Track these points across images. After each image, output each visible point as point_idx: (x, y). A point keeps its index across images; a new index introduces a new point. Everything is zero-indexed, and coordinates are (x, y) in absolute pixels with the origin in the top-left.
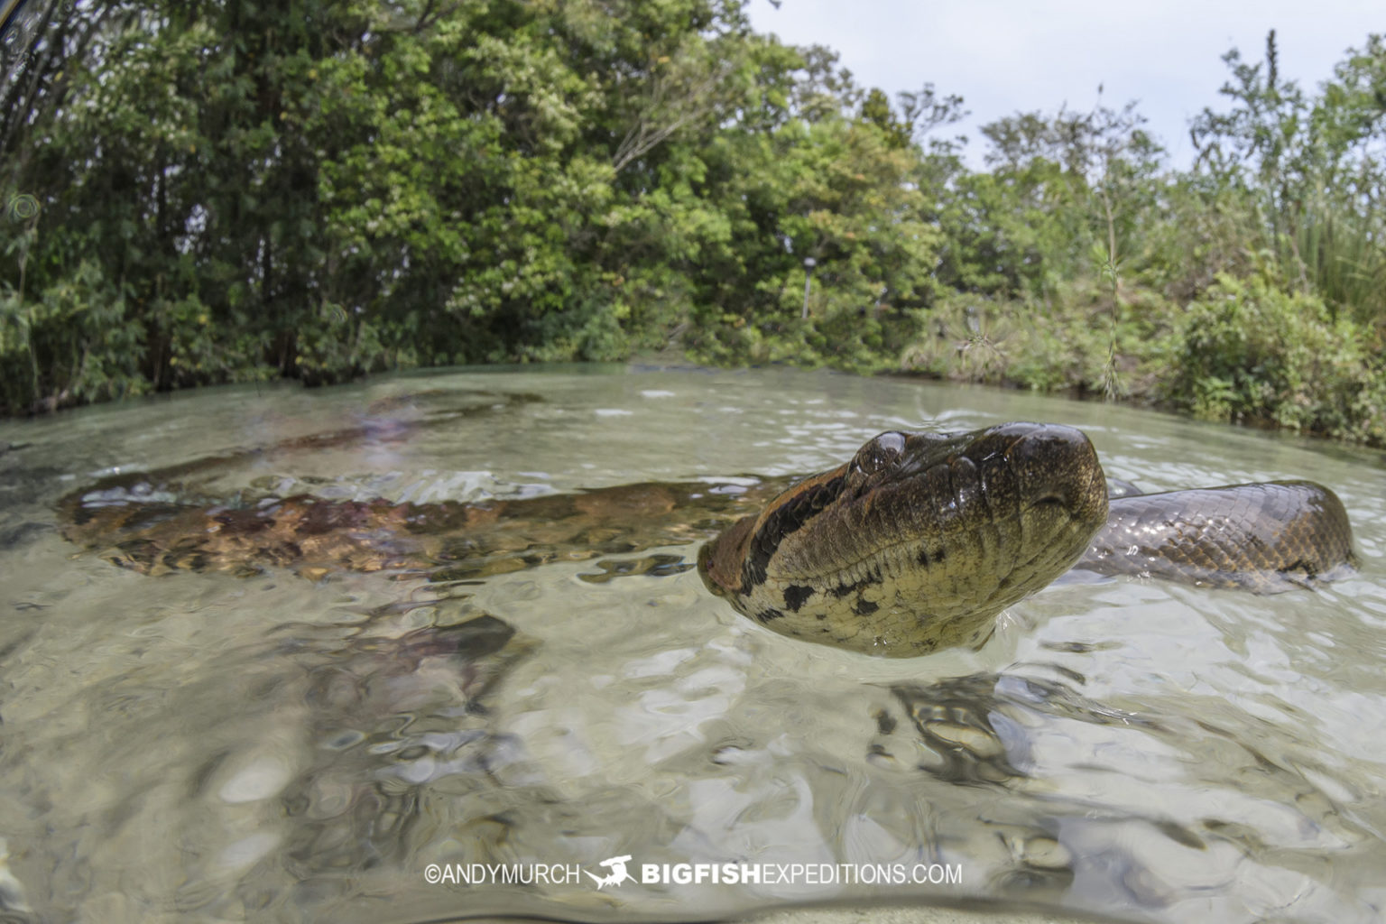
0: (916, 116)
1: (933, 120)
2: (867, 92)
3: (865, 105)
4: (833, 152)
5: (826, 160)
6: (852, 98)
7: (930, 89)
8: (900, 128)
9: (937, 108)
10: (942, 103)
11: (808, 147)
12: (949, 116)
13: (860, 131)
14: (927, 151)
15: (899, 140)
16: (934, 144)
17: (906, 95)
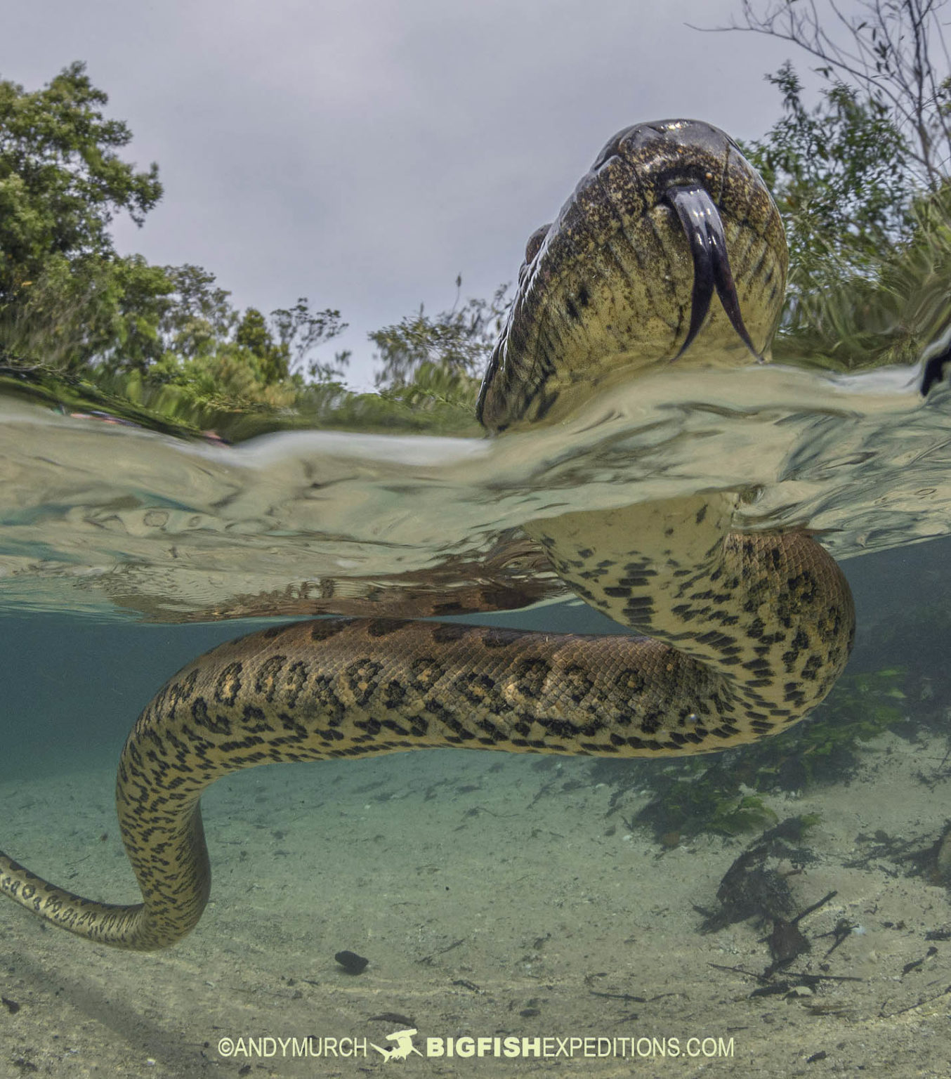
0: (291, 336)
1: (309, 339)
2: (242, 315)
3: (241, 329)
4: (208, 389)
5: (203, 399)
6: (226, 322)
7: (303, 304)
8: (276, 352)
9: (312, 322)
10: (317, 318)
11: (183, 384)
12: (326, 331)
13: (233, 362)
14: (308, 379)
15: (275, 368)
16: (314, 371)
17: (280, 312)
